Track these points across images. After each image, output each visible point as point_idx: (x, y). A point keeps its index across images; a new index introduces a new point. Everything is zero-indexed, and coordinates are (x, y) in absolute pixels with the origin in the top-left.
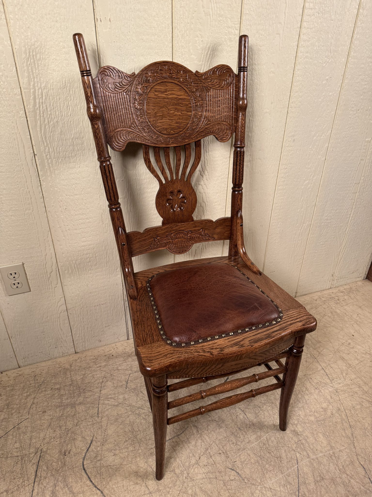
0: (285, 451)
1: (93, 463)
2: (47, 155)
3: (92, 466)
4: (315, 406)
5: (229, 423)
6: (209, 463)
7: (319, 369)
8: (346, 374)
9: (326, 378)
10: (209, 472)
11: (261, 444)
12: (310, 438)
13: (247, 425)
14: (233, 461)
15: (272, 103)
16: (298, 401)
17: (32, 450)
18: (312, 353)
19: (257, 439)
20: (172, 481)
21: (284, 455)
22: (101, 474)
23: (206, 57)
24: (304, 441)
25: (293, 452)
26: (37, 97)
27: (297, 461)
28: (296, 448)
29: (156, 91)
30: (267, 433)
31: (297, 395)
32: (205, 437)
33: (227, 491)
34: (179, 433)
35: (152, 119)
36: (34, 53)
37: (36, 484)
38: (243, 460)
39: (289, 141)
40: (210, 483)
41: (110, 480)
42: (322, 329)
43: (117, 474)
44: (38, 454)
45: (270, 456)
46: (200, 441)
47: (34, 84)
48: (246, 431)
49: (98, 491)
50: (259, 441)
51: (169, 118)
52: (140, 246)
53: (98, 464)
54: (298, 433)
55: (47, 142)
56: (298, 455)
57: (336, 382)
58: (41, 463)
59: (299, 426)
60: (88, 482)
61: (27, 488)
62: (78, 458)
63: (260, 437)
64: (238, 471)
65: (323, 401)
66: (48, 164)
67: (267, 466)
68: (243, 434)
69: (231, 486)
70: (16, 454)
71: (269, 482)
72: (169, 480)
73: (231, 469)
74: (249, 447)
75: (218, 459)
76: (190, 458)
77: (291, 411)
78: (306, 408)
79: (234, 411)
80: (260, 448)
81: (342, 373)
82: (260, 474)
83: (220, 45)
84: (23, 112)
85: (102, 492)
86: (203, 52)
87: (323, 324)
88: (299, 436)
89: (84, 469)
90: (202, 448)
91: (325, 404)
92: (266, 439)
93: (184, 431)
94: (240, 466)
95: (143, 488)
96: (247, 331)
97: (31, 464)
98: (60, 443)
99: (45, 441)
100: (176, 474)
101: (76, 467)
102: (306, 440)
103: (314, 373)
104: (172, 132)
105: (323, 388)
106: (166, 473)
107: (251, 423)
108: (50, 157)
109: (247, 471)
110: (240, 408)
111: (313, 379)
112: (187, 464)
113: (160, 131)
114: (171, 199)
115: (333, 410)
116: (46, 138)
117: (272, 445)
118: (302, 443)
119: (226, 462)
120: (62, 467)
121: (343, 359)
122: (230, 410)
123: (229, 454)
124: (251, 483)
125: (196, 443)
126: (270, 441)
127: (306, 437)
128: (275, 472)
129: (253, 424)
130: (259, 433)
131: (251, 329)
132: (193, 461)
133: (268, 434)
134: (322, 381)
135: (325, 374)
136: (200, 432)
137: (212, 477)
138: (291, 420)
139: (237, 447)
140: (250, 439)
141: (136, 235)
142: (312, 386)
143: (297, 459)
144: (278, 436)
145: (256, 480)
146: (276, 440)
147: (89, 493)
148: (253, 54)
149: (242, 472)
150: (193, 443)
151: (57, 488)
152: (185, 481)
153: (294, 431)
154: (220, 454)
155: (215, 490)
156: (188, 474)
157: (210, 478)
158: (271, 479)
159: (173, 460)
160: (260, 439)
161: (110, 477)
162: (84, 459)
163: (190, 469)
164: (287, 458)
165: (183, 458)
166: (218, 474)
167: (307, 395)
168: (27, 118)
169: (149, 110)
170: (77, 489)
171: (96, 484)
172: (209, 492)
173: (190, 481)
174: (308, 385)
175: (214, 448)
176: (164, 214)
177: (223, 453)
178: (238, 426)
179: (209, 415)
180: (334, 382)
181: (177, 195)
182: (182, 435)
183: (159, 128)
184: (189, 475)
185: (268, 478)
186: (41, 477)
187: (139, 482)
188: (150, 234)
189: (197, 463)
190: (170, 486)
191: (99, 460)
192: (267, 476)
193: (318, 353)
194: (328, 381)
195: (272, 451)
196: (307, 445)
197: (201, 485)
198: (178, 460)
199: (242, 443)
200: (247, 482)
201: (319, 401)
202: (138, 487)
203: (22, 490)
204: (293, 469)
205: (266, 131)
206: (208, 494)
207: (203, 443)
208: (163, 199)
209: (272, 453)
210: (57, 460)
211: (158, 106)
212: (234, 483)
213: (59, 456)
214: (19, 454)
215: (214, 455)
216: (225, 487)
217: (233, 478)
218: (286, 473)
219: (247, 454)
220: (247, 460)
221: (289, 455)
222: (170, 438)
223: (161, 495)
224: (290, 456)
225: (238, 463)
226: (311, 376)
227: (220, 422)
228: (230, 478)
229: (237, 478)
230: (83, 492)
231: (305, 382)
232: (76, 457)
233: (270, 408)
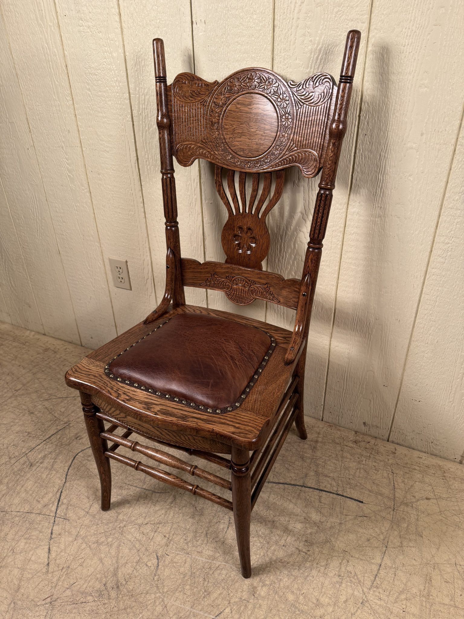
0: (220, 594)
1: (83, 459)
2: (147, 161)
3: (80, 460)
4: (311, 590)
5: (204, 520)
6: (148, 535)
7: (373, 561)
8: (406, 599)
9: (369, 577)
10: (139, 541)
11: (207, 565)
12: (262, 611)
13: (217, 537)
14: (167, 553)
15: (422, 134)
16: (299, 567)
17: (66, 420)
18: (391, 538)
19: (209, 557)
20: (109, 520)
21: (215, 595)
22: (78, 470)
23: (316, 63)
24: (250, 606)
25: (226, 603)
26: (141, 102)
27: (220, 614)
28: (234, 602)
29: (238, 104)
30: (227, 562)
31: (306, 561)
32: (172, 513)
33: (133, 569)
34: (156, 491)
35: (228, 136)
36: (140, 60)
37: (44, 442)
38: (175, 560)
39: (453, 200)
40: (130, 549)
41: (78, 480)
42: (446, 524)
43: (86, 480)
44: (66, 425)
45: (202, 582)
46: (163, 512)
47: (139, 90)
48: (209, 541)
49: (64, 480)
50: (209, 561)
51: (249, 137)
52: (194, 277)
53: (84, 462)
54: (255, 593)
55: (147, 148)
56: (228, 610)
57: (377, 594)
58: (60, 432)
59: (265, 589)
60: (67, 468)
61: (38, 441)
62: (80, 448)
63: (214, 559)
64: (160, 564)
65: (328, 595)
66: (148, 170)
67: (188, 587)
68: (203, 541)
69: (140, 569)
70: (56, 415)
71: (172, 601)
72: (109, 516)
73: (157, 557)
74: (193, 557)
75: (159, 538)
76: (140, 517)
77: (277, 568)
78: (299, 581)
79: (222, 516)
80: (202, 567)
81: (401, 593)
82: (173, 586)
83: (337, 46)
84: (130, 116)
85: (65, 483)
86: (312, 56)
87: (458, 520)
88: (253, 597)
89: (74, 458)
90: (158, 519)
91: (327, 600)
92: (217, 566)
93: (163, 493)
94: (167, 562)
95: (88, 505)
96: (175, 401)
97: (55, 428)
98: (82, 428)
99: (78, 420)
100: (117, 517)
101: (72, 452)
102: (254, 608)
103: (361, 559)
104: (249, 154)
105: (349, 584)
106: (113, 510)
107: (222, 539)
108: (149, 163)
109: (167, 572)
110: (230, 518)
111: (350, 563)
112: (134, 518)
113: (235, 151)
114: (239, 236)
115: (328, 614)
116: (146, 144)
117: (216, 576)
118: (246, 606)
119: (161, 547)
120: (66, 445)
121: (429, 580)
122: (220, 512)
123: (171, 545)
124: (157, 584)
125: (159, 510)
126: (219, 571)
127: (258, 606)
128: (187, 600)
129: (224, 542)
130: (219, 555)
131: (180, 402)
132: (139, 521)
133: (225, 564)
134: (359, 576)
135: (375, 573)
136: (172, 505)
137: (137, 546)
138: (265, 575)
139: (184, 545)
140: (204, 551)
141: (191, 263)
142: (337, 569)
143: (221, 613)
144: (232, 575)
145: (164, 586)
146: (226, 576)
147: (59, 476)
148: (389, 59)
149: (162, 568)
150: (157, 508)
151: (50, 455)
152: (117, 528)
153: (255, 588)
154: (165, 536)
155: (126, 559)
156: (125, 526)
157: (134, 546)
158: (176, 600)
159: (128, 505)
160: (213, 560)
161: (81, 477)
162: (82, 451)
163: (130, 524)
164: (214, 601)
165: (136, 512)
166: (143, 549)
167: (319, 571)
168: (133, 121)
169: (227, 125)
170: (57, 466)
171: (69, 474)
172: (120, 555)
173: (119, 533)
174: (334, 564)
175: (166, 528)
176: (228, 251)
177: (168, 538)
178: (208, 530)
179: (196, 499)
180: (374, 591)
181: (247, 232)
182: (157, 494)
183: (235, 148)
184: (124, 528)
185: (175, 597)
186: (51, 440)
187: (91, 498)
188: (207, 268)
189: (140, 526)
190: (104, 521)
191: (88, 460)
192: (177, 594)
193: (399, 544)
194: (368, 583)
195: (208, 581)
196: (250, 612)
197: (122, 544)
198: (131, 509)
199: (193, 546)
200: (155, 579)
201: (323, 590)
202: (86, 500)
203: (35, 439)
204: (206, 615)
205: (410, 176)
206: (118, 555)
207: (163, 516)
208: (229, 232)
209: (206, 583)
210: (70, 438)
211: (237, 121)
212: (145, 569)
213: (73, 436)
214: (57, 416)
215: (159, 532)
216: (135, 564)
217: (149, 565)
218: (195, 611)
219: (185, 560)
220: (178, 564)
221: (219, 601)
222: (147, 488)
223: (92, 521)
224: (219, 603)
225: (168, 559)
226: (351, 558)
227: (198, 513)
228: (147, 562)
229: (152, 568)
230: (57, 472)
231: (335, 558)
232: (80, 446)
233: (259, 544)
